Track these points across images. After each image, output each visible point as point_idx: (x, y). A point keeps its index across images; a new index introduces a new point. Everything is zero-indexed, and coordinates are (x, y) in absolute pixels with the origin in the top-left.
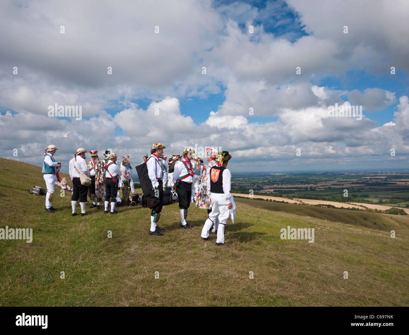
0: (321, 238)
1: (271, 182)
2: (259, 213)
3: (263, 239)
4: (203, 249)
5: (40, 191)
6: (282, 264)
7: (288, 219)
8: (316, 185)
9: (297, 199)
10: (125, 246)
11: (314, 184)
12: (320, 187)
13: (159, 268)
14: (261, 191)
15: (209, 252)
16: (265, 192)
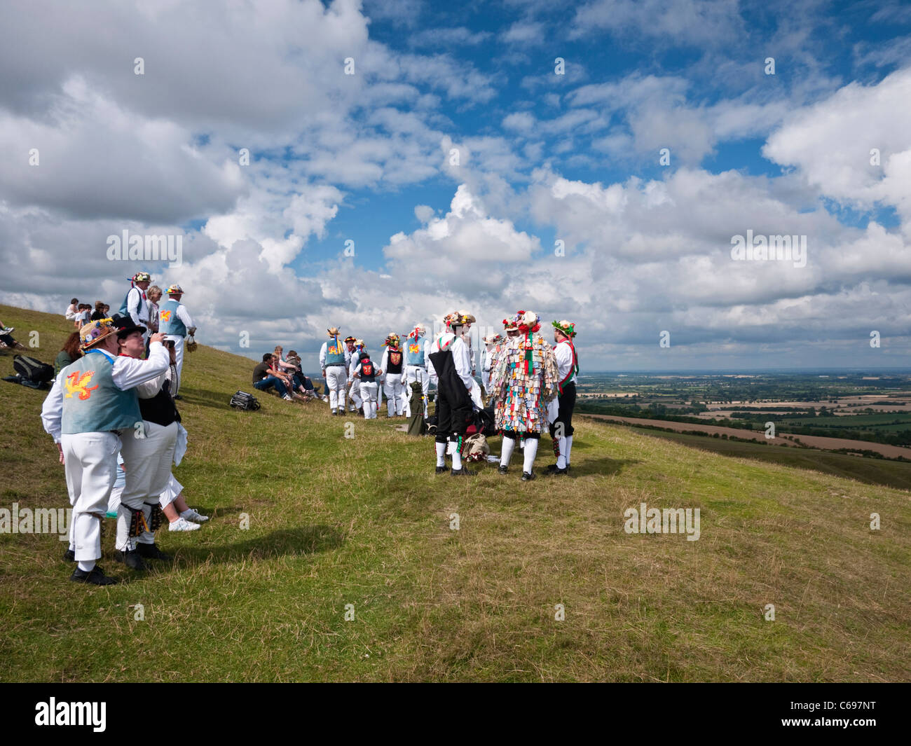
0: (839, 513)
1: (724, 395)
2: (699, 457)
3: (710, 507)
4: (586, 519)
5: (249, 401)
6: (749, 552)
7: (763, 473)
8: (836, 402)
9: (788, 435)
10: (432, 508)
11: (831, 402)
12: (845, 409)
13: (503, 547)
14: (701, 414)
15: (599, 524)
16: (710, 418)
